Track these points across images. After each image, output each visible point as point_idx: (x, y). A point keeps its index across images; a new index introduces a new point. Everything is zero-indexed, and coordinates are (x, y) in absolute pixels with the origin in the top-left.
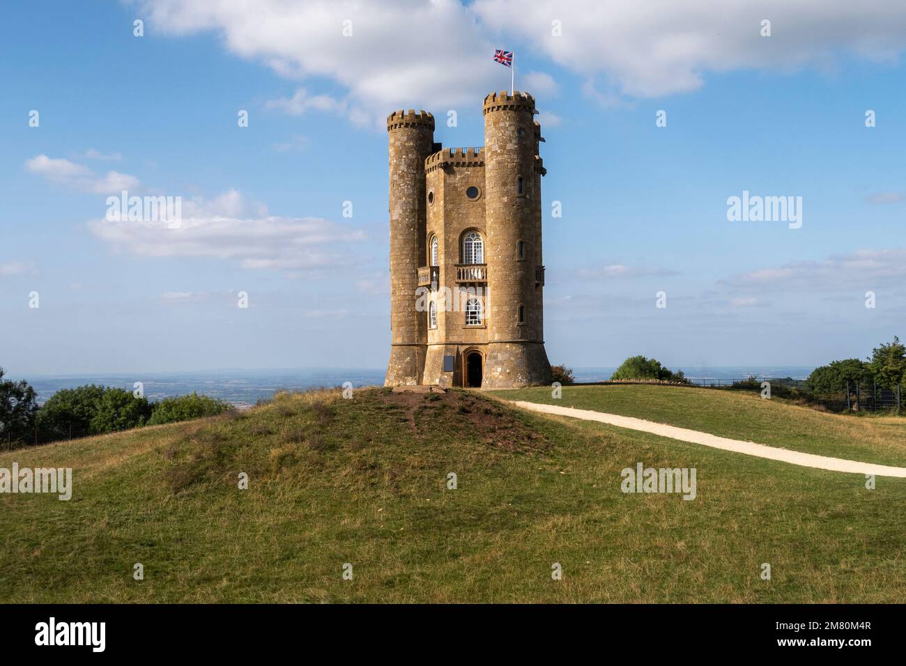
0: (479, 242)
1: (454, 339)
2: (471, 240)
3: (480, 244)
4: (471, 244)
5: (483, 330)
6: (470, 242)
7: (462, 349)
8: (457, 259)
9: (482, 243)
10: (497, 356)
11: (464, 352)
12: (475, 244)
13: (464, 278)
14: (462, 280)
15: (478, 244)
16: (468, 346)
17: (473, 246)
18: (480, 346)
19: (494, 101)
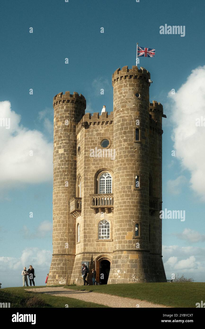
0: (110, 179)
1: (90, 249)
2: (104, 178)
3: (111, 180)
4: (104, 181)
5: (111, 243)
6: (103, 179)
7: (95, 257)
8: (93, 191)
9: (112, 181)
10: (118, 261)
11: (97, 259)
12: (107, 181)
13: (97, 205)
14: (95, 206)
15: (109, 180)
16: (99, 255)
17: (105, 182)
18: (108, 254)
19: (118, 74)
